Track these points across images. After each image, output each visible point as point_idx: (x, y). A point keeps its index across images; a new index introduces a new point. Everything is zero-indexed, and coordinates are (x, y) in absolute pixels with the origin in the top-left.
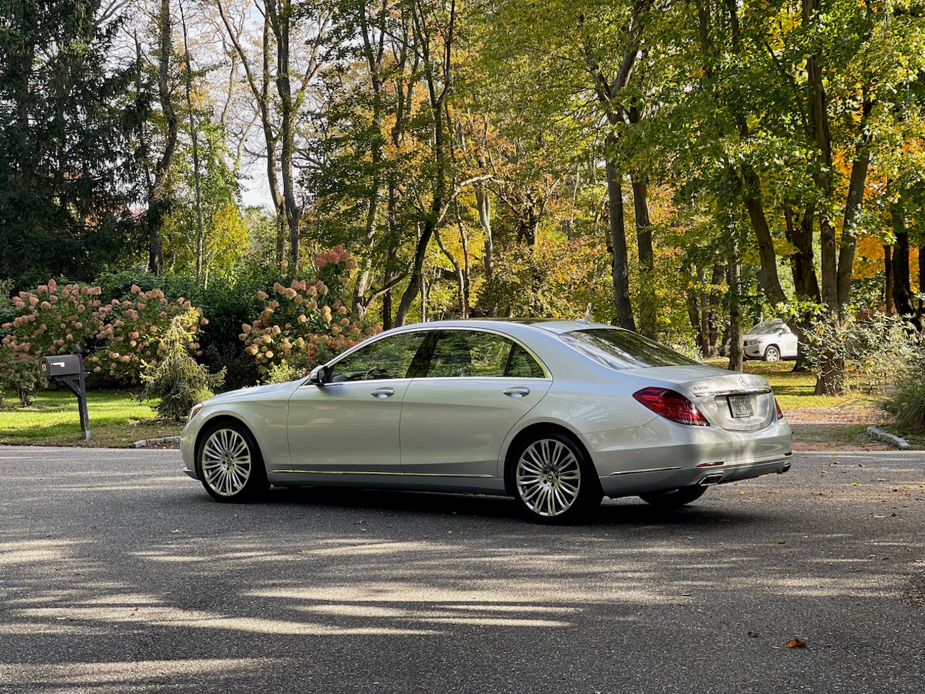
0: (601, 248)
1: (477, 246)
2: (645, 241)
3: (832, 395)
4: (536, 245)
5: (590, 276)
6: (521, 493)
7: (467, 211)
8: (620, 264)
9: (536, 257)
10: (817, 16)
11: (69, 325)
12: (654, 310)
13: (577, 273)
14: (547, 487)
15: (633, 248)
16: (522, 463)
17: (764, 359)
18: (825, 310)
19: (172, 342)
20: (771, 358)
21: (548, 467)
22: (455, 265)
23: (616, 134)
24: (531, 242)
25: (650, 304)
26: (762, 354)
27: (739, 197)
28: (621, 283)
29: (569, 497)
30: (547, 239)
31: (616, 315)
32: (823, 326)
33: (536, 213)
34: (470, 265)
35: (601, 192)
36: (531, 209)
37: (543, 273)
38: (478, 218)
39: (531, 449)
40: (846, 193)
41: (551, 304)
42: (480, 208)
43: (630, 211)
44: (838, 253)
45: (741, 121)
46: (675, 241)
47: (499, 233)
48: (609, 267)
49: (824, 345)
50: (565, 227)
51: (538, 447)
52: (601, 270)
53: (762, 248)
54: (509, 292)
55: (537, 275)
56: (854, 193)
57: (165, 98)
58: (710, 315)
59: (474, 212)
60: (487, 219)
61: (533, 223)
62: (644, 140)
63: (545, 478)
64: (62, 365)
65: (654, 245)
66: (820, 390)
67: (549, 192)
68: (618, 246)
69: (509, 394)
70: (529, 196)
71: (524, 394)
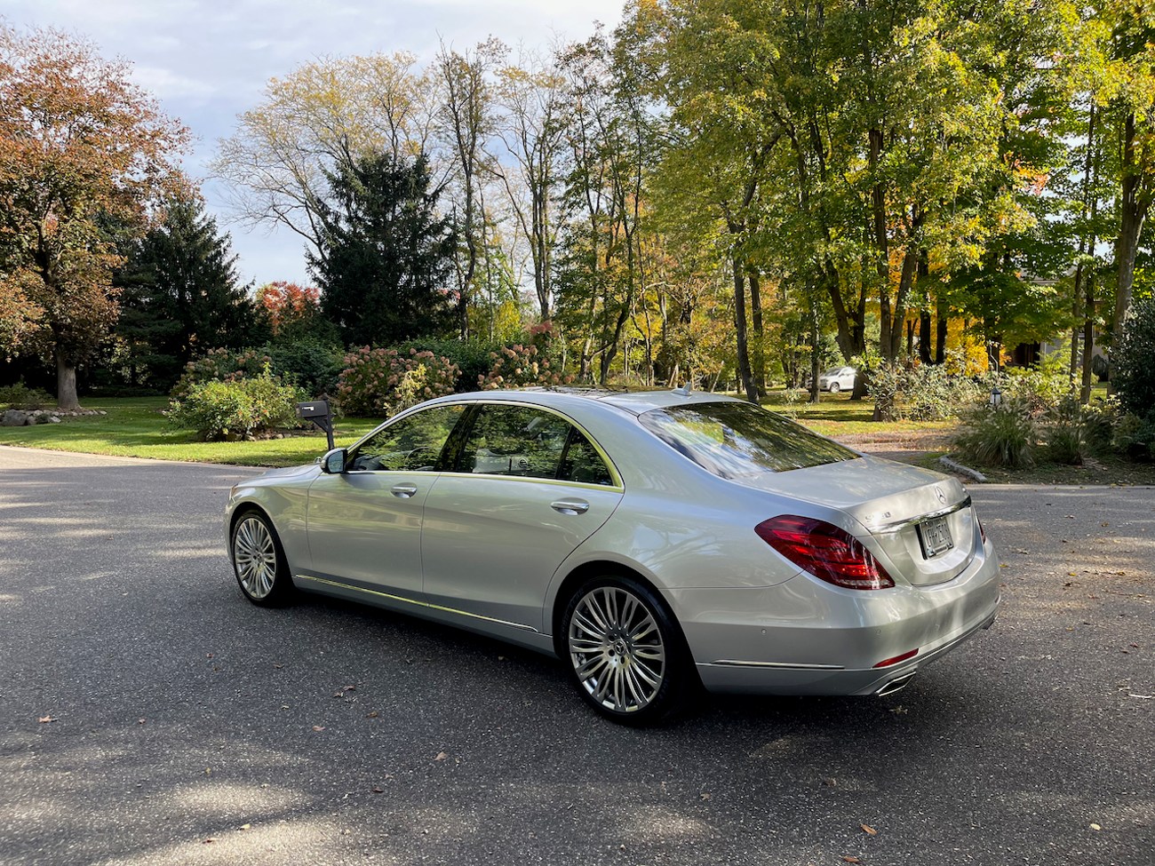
0: (730, 324)
1: (657, 326)
2: (758, 319)
3: (889, 421)
4: (691, 324)
5: (724, 341)
6: (576, 665)
7: (652, 305)
8: (741, 334)
9: (691, 331)
10: (884, 155)
11: (376, 375)
12: (763, 363)
13: (715, 341)
14: (614, 662)
15: (751, 324)
16: (576, 620)
17: (829, 391)
18: (883, 362)
19: (405, 390)
20: (834, 390)
21: (616, 630)
22: (644, 336)
23: (740, 239)
24: (688, 321)
25: (760, 360)
26: (828, 388)
27: (825, 285)
28: (742, 345)
29: (647, 688)
30: (698, 320)
31: (738, 366)
32: (882, 373)
33: (692, 304)
34: (653, 336)
35: (730, 290)
36: (688, 303)
37: (696, 340)
38: (659, 310)
39: (589, 599)
40: (899, 281)
41: (700, 359)
42: (660, 303)
43: (748, 302)
44: (892, 321)
45: (826, 233)
46: (776, 319)
47: (671, 317)
48: (735, 337)
49: (883, 385)
50: (710, 314)
51: (600, 597)
52: (731, 339)
53: (839, 320)
54: (675, 351)
55: (692, 342)
56: (905, 282)
57: (469, 238)
58: (795, 364)
59: (657, 306)
60: (664, 310)
61: (689, 310)
62: (760, 244)
63: (610, 647)
64: (312, 409)
65: (763, 322)
66: (878, 416)
67: (700, 291)
68: (741, 323)
69: (559, 509)
70: (687, 294)
71: (580, 511)
